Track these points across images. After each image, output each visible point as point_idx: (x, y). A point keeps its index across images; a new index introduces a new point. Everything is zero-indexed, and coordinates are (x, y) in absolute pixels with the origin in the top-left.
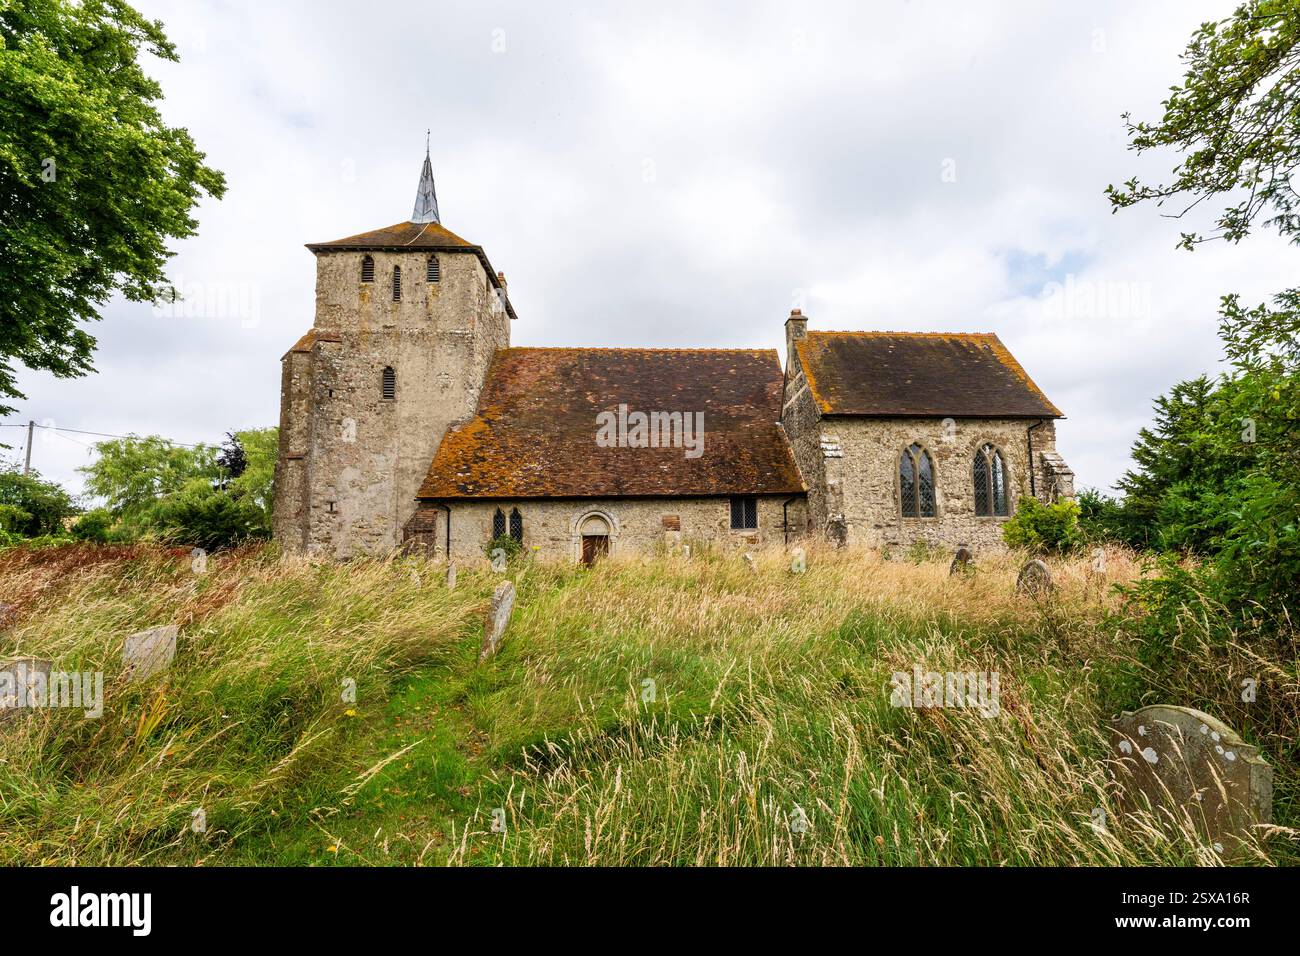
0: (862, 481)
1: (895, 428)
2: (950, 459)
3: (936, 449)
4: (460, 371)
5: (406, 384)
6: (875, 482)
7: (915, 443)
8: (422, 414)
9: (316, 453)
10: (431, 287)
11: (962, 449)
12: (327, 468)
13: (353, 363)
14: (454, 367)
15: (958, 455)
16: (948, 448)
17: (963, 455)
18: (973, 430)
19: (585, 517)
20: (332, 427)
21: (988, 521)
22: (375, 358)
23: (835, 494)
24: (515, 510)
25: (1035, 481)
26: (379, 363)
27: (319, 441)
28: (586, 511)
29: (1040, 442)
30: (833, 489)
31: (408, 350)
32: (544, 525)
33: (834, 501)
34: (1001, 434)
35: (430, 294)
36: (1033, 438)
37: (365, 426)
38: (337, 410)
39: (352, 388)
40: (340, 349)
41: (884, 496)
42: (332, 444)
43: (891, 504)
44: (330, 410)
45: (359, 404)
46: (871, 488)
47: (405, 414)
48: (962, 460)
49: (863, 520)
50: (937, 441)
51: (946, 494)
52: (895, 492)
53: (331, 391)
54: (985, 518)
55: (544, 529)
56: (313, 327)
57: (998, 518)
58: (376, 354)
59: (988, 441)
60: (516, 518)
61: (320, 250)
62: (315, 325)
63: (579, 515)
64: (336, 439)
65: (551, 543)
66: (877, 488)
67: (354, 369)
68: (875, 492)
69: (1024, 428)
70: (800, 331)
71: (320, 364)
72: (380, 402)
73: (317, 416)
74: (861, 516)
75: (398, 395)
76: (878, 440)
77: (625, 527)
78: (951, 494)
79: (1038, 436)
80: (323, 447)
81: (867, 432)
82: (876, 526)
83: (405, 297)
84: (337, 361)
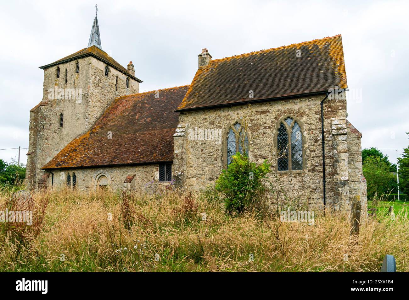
0: (202, 150)
1: (223, 113)
2: (260, 131)
3: (250, 125)
4: (83, 111)
5: (66, 120)
6: (211, 150)
7: (237, 123)
8: (71, 132)
9: (38, 152)
10: (76, 75)
11: (269, 123)
12: (42, 158)
13: (51, 113)
14: (81, 110)
15: (265, 128)
16: (259, 124)
17: (269, 127)
18: (277, 108)
19: (99, 176)
20: (43, 141)
21: (286, 174)
22: (57, 110)
23: (178, 159)
24: (74, 173)
25: (326, 142)
26: (59, 112)
27: (39, 147)
28: (98, 173)
29: (331, 111)
30: (177, 156)
31: (67, 105)
32: (84, 180)
33: (177, 163)
34: (299, 109)
35: (76, 78)
36: (326, 109)
37: (54, 139)
38: (45, 134)
39: (51, 124)
40: (47, 108)
41: (216, 159)
42: (43, 148)
43: (220, 164)
44: (43, 134)
45: (52, 130)
46: (208, 155)
47: (65, 133)
48: (268, 131)
49: (202, 175)
50: (251, 120)
51: (256, 156)
52: (222, 156)
53: (44, 126)
54: (283, 172)
55: (83, 182)
56: (42, 100)
57: (294, 171)
58: (58, 108)
59: (288, 115)
60: (74, 177)
61: (45, 68)
62: (43, 99)
63: (95, 175)
64: (45, 146)
65: (86, 189)
66: (212, 154)
67: (52, 116)
68: (210, 157)
69: (318, 102)
70: (204, 62)
71: (40, 115)
72: (58, 128)
73: (39, 137)
74: (201, 172)
75: (63, 125)
76: (213, 123)
77: (113, 181)
78: (260, 155)
79: (330, 107)
80: (40, 149)
81: (206, 119)
82: (210, 178)
83: (68, 82)
84: (46, 113)
